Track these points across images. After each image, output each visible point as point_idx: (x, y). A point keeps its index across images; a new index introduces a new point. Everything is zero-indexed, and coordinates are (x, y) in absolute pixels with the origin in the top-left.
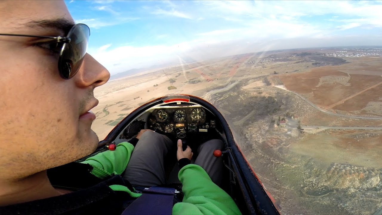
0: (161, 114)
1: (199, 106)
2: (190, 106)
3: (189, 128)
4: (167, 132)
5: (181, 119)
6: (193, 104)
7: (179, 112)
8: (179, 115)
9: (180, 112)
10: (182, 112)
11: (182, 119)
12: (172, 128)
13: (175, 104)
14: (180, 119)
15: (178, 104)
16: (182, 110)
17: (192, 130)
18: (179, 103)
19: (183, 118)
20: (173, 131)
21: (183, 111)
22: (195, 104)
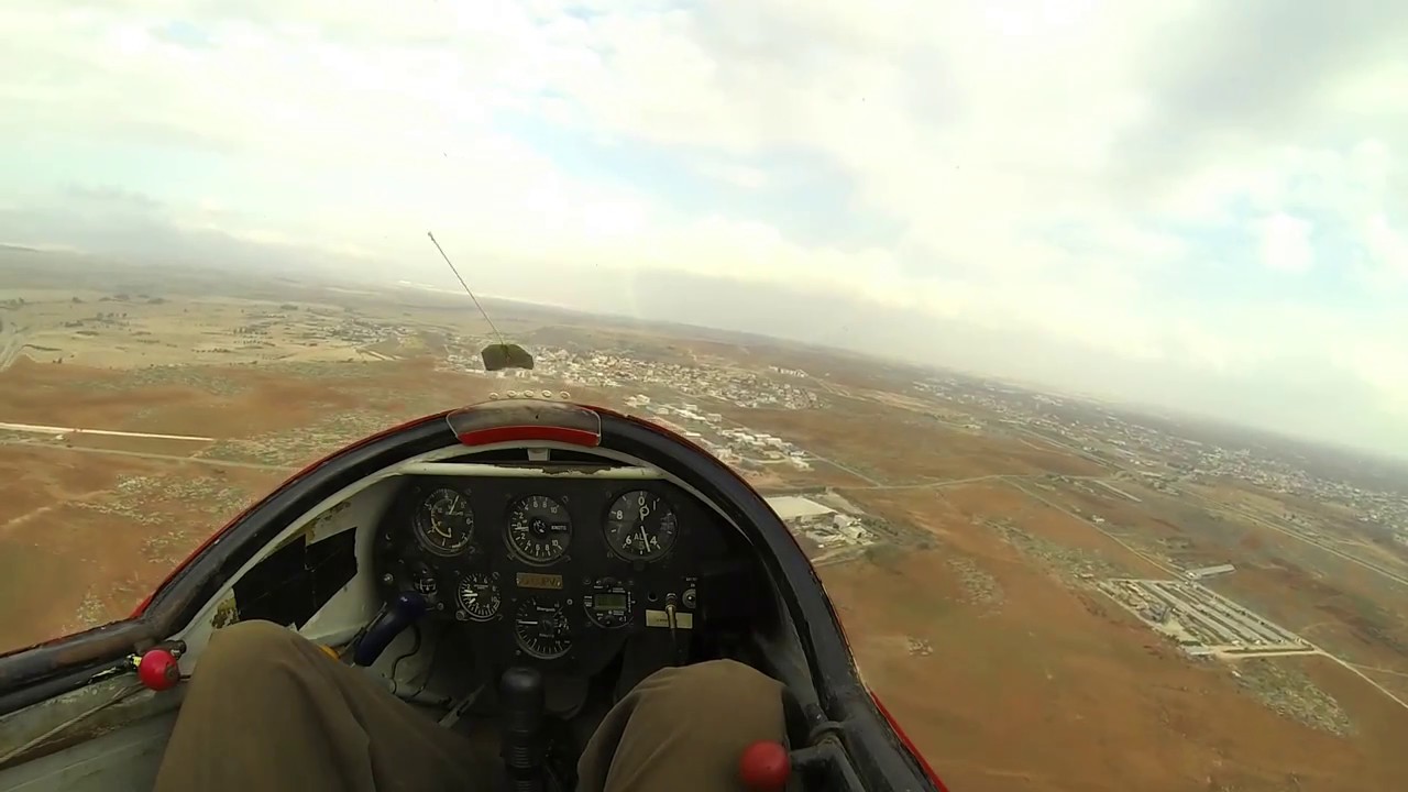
0: (440, 511)
1: (647, 471)
2: (602, 473)
3: (589, 605)
4: (468, 616)
5: (547, 547)
6: (619, 464)
7: (536, 505)
8: (537, 524)
9: (545, 505)
10: (554, 510)
11: (552, 548)
12: (494, 599)
13: (519, 457)
14: (543, 548)
15: (532, 457)
16: (555, 498)
17: (606, 612)
18: (539, 450)
19: (555, 543)
20: (501, 617)
21: (561, 504)
22: (626, 465)
